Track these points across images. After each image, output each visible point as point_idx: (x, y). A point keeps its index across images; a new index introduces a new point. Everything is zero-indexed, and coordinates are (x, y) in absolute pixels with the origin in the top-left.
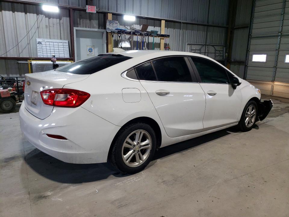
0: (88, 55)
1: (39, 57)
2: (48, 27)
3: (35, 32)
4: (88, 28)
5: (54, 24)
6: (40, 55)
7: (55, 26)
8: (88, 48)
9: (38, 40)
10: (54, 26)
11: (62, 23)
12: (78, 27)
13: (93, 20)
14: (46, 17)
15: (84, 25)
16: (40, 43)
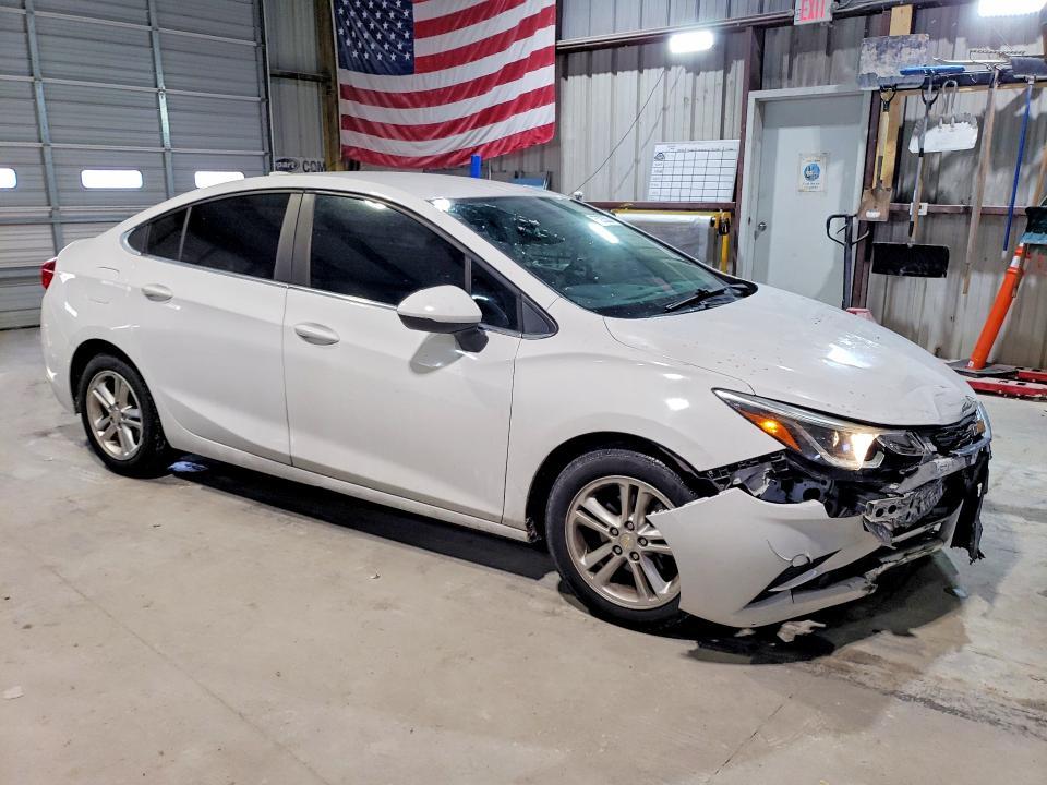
0: (801, 191)
1: (649, 200)
2: (690, 102)
3: (656, 125)
4: (819, 84)
5: (706, 91)
6: (654, 196)
7: (710, 96)
8: (805, 164)
9: (659, 148)
10: (707, 96)
11: (731, 82)
12: (781, 88)
13: (842, 48)
14: (687, 72)
15: (805, 77)
16: (661, 156)
